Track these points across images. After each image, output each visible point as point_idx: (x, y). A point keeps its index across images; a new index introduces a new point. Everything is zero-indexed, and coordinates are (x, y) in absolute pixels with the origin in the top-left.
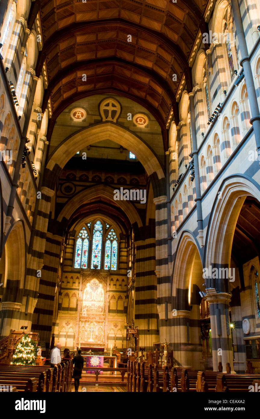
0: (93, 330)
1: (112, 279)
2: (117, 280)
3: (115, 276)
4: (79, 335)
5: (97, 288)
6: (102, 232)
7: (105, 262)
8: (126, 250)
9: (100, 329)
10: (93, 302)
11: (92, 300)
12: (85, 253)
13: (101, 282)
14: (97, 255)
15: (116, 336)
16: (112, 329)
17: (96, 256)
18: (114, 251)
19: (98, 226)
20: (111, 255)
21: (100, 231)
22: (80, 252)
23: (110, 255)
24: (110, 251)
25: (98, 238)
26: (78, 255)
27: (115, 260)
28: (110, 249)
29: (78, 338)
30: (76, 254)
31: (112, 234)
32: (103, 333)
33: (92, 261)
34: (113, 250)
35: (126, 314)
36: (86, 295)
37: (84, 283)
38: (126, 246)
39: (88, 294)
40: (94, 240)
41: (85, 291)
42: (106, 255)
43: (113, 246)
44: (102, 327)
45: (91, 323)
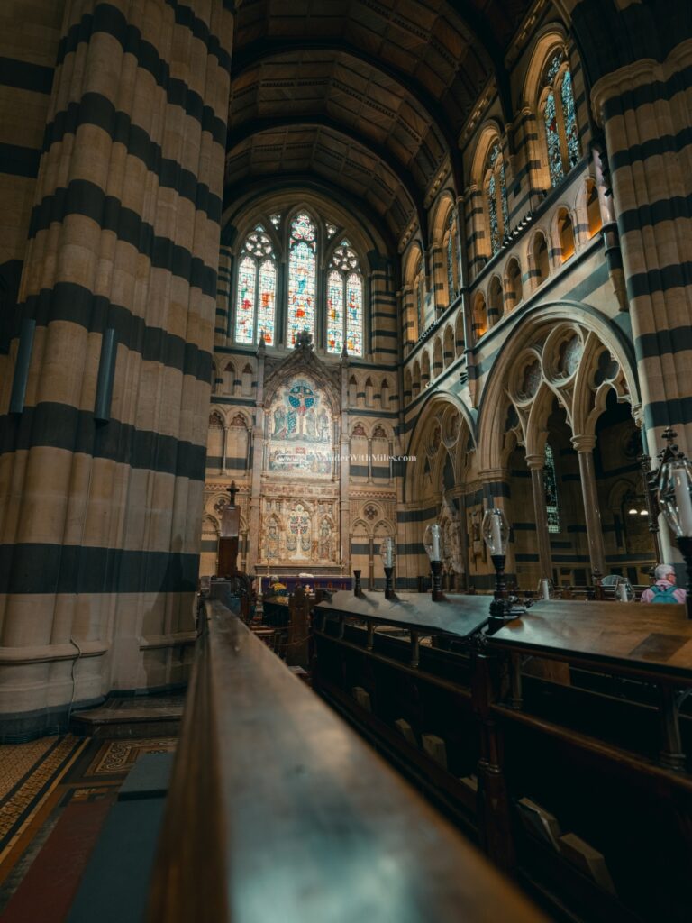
0: (303, 525)
1: (353, 377)
2: (369, 382)
3: (363, 371)
4: (260, 539)
5: (309, 403)
6: (315, 245)
7: (329, 330)
8: (389, 298)
9: (325, 522)
10: (301, 444)
11: (297, 438)
12: (266, 301)
13: (320, 385)
14: (303, 309)
15: (371, 541)
16: (360, 522)
17: (300, 314)
18: (354, 304)
19: (303, 227)
20: (345, 312)
21: (309, 244)
22: (250, 297)
23: (341, 314)
24: (340, 303)
25: (305, 261)
26: (247, 304)
27: (356, 327)
28: (341, 297)
29: (259, 550)
30: (239, 301)
31: (346, 255)
32: (334, 535)
33: (290, 326)
34: (348, 302)
35: (400, 480)
36: (276, 420)
37: (269, 383)
38: (390, 290)
39: (283, 418)
40: (291, 265)
41: (274, 409)
42: (330, 313)
43: (350, 287)
44: (329, 516)
45: (296, 504)
